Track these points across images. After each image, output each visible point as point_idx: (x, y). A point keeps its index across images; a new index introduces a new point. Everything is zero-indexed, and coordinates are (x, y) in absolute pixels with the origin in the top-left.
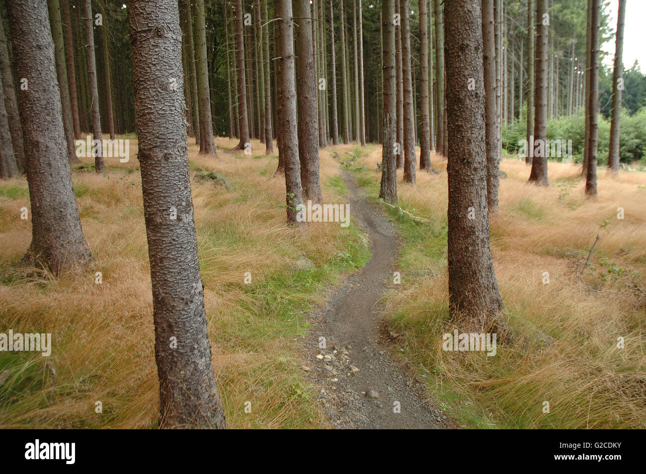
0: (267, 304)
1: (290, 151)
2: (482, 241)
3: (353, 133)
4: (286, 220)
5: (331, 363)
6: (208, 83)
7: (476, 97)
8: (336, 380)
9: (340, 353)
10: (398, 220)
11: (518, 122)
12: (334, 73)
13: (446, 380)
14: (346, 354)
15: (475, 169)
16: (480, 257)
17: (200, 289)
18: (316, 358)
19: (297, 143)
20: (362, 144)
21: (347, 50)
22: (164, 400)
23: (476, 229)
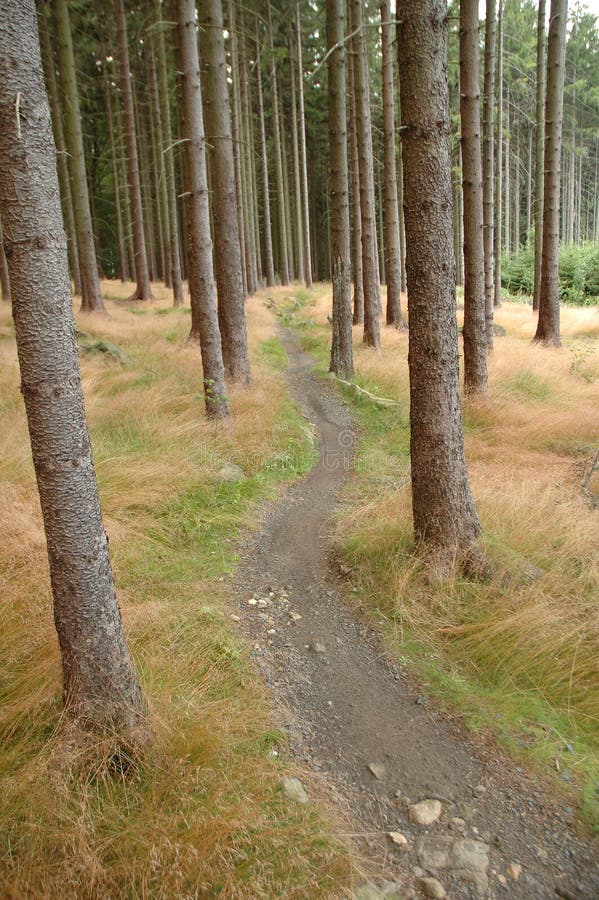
0: (184, 531)
1: (206, 320)
2: (454, 452)
3: (295, 267)
4: (204, 412)
5: (265, 610)
6: (88, 210)
7: (444, 269)
8: (273, 631)
9: (277, 596)
10: (354, 403)
11: (525, 249)
12: (267, 185)
13: (407, 626)
14: (286, 598)
15: (443, 362)
16: (451, 472)
17: (104, 542)
18: (248, 604)
19: (216, 309)
20: (308, 285)
21: (284, 152)
22: (68, 674)
23: (445, 438)
